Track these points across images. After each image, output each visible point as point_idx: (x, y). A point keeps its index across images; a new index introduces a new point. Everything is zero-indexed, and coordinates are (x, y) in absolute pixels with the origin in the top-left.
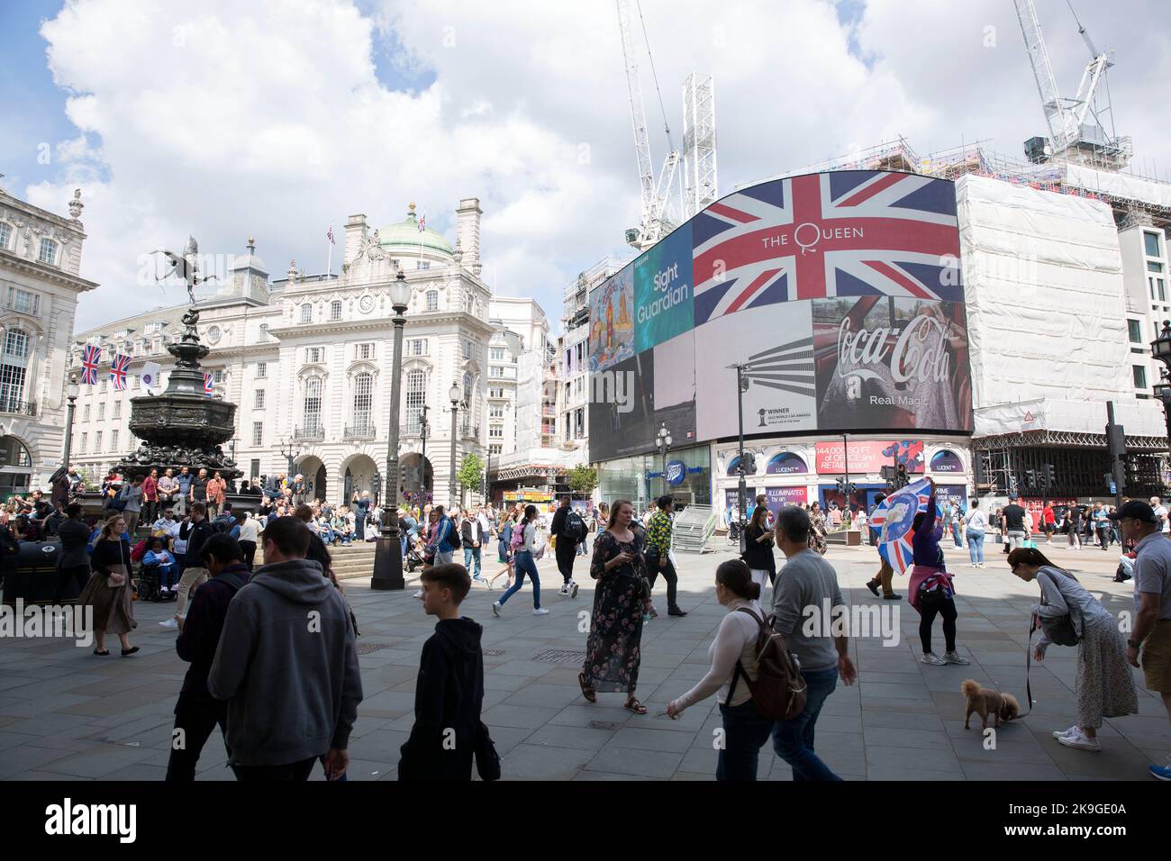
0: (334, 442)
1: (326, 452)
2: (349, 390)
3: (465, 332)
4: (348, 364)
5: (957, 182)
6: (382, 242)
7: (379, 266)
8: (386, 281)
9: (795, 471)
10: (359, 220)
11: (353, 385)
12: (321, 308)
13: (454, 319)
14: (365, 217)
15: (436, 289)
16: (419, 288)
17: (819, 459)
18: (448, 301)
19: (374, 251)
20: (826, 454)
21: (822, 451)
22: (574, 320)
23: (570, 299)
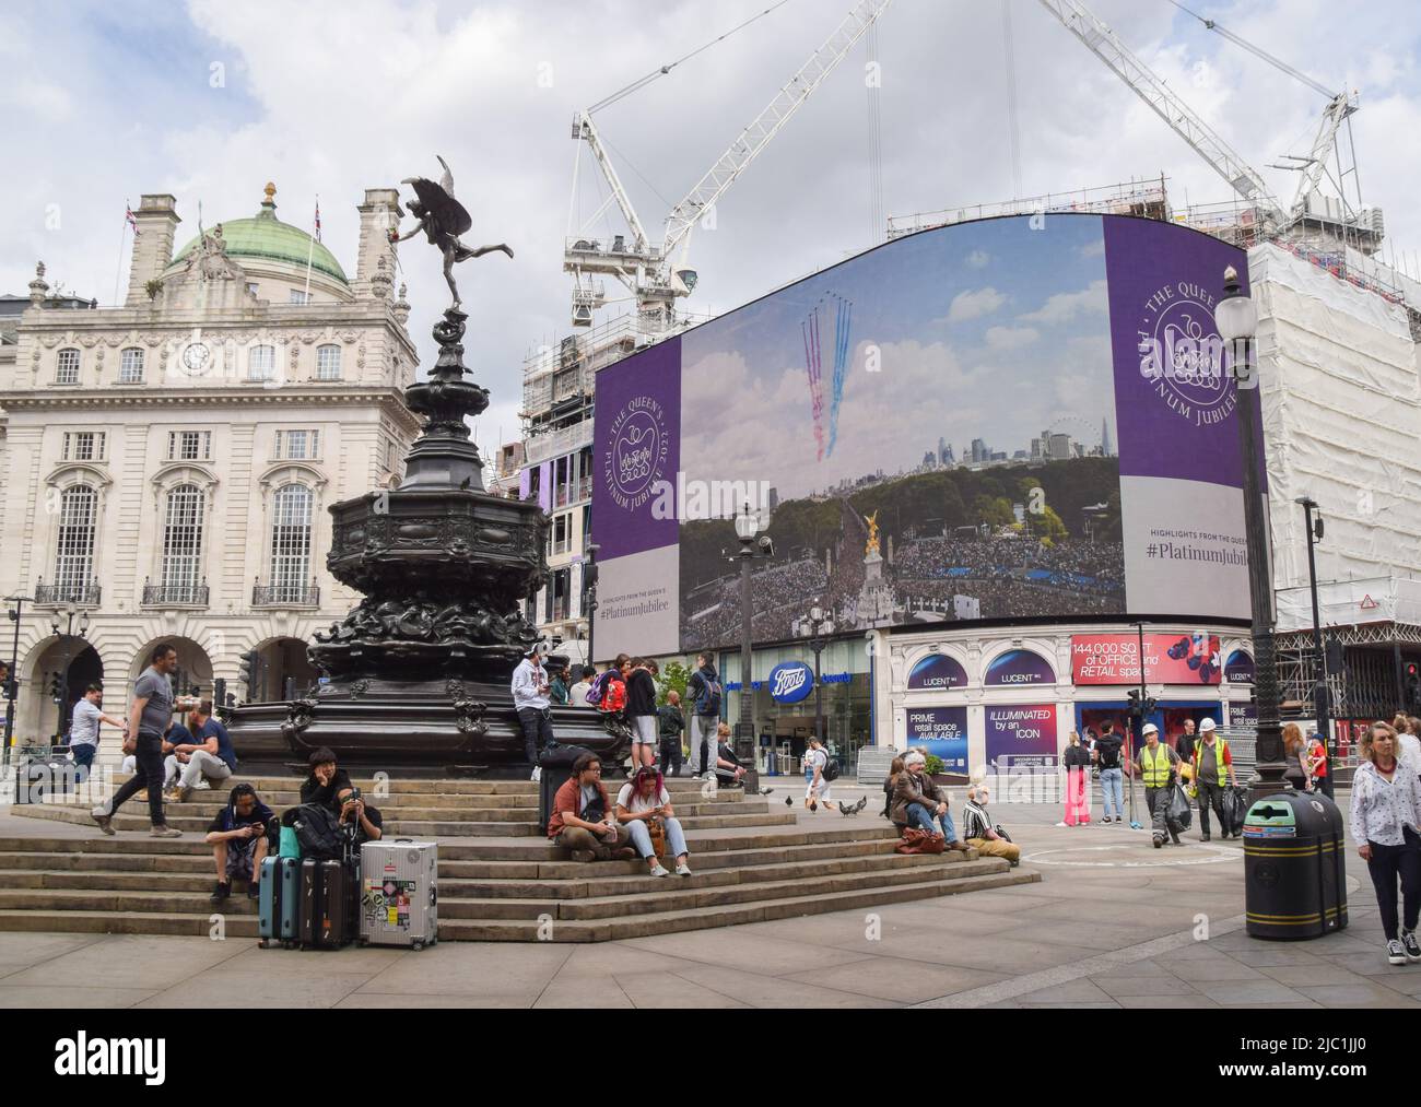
0: (120, 612)
1: (103, 631)
2: (154, 517)
3: (388, 423)
4: (154, 468)
5: (1251, 251)
6: (229, 247)
7: (225, 290)
8: (238, 319)
9: (1035, 681)
10: (161, 203)
11: (163, 507)
12: (100, 358)
13: (375, 397)
14: (175, 200)
15: (338, 341)
16: (305, 336)
17: (1077, 661)
18: (361, 364)
19: (216, 263)
20: (1086, 654)
21: (1081, 649)
22: (546, 417)
23: (537, 380)
